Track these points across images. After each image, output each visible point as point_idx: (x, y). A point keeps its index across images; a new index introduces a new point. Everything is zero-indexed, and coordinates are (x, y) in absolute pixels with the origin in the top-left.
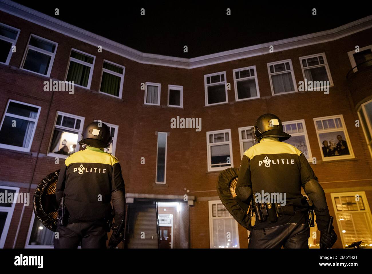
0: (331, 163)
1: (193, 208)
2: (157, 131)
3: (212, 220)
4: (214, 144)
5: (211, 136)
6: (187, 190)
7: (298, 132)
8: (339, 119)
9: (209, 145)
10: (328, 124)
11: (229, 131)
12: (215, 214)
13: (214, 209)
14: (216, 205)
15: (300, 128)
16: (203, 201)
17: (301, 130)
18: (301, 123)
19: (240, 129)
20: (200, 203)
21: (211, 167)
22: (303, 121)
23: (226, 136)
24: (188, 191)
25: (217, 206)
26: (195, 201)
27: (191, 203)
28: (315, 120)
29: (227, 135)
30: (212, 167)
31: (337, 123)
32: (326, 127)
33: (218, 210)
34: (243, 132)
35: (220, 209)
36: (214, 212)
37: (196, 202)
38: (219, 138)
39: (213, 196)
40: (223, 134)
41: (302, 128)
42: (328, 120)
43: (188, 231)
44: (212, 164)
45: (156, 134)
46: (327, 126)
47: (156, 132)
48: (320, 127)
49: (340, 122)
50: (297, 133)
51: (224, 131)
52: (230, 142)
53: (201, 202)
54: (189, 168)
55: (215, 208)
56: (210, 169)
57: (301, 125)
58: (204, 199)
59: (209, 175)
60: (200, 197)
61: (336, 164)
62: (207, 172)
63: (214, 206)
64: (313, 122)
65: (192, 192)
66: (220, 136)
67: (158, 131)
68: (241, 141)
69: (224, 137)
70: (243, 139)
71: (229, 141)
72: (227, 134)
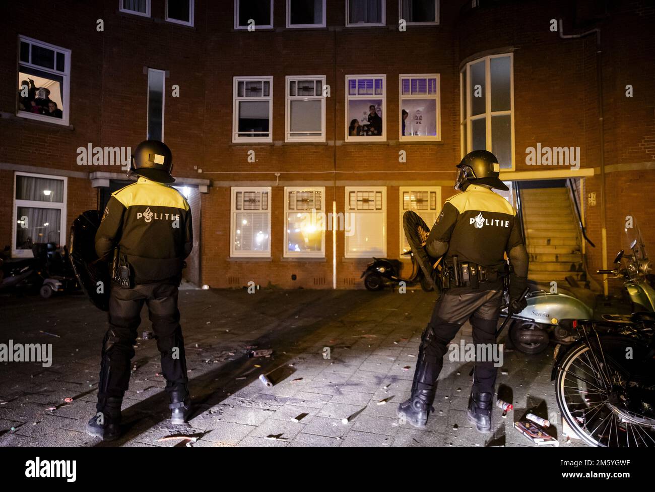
0: (409, 146)
1: (207, 195)
2: (147, 67)
3: (235, 214)
4: (245, 98)
5: (240, 84)
6: (198, 169)
7: (374, 94)
8: (435, 80)
9: (236, 100)
10: (418, 86)
11: (270, 79)
12: (241, 205)
13: (239, 199)
14: (243, 193)
15: (379, 88)
16: (223, 188)
17: (379, 90)
18: (381, 80)
19: (289, 79)
20: (218, 189)
21: (237, 135)
22: (383, 77)
23: (264, 87)
24: (200, 171)
25: (244, 195)
26: (210, 186)
27: (204, 189)
28: (402, 77)
29: (267, 85)
30: (240, 135)
31: (430, 85)
32: (414, 91)
33: (245, 201)
34: (292, 83)
35: (247, 199)
36: (239, 203)
37: (211, 188)
38: (254, 89)
39: (238, 180)
40: (261, 82)
41: (382, 87)
42: (419, 80)
43: (199, 226)
44: (239, 131)
45: (145, 73)
46: (416, 88)
47: (145, 68)
48: (406, 90)
49: (435, 85)
50: (372, 94)
51: (263, 79)
52: (270, 98)
53: (219, 187)
54: (202, 135)
55: (241, 197)
56: (236, 139)
57: (380, 82)
58: (224, 184)
59: (233, 148)
60: (218, 180)
61: (416, 147)
62: (230, 144)
63: (239, 195)
64: (398, 80)
65: (205, 173)
66: (255, 85)
67: (149, 67)
68: (288, 98)
69: (261, 89)
70: (291, 95)
71: (269, 96)
72: (267, 83)
